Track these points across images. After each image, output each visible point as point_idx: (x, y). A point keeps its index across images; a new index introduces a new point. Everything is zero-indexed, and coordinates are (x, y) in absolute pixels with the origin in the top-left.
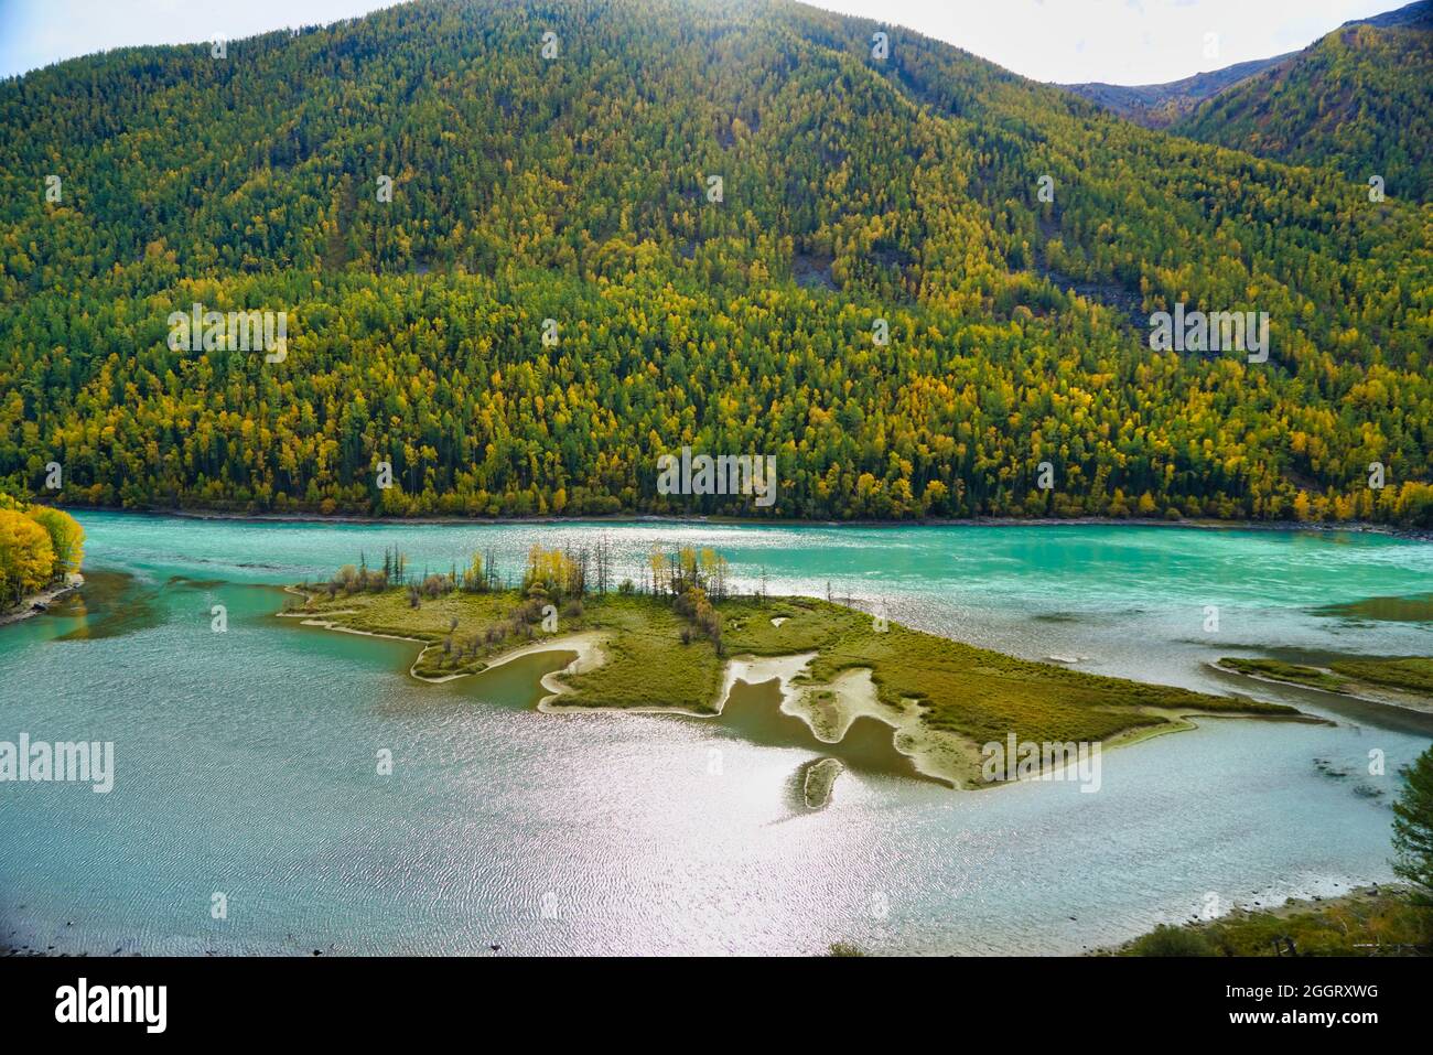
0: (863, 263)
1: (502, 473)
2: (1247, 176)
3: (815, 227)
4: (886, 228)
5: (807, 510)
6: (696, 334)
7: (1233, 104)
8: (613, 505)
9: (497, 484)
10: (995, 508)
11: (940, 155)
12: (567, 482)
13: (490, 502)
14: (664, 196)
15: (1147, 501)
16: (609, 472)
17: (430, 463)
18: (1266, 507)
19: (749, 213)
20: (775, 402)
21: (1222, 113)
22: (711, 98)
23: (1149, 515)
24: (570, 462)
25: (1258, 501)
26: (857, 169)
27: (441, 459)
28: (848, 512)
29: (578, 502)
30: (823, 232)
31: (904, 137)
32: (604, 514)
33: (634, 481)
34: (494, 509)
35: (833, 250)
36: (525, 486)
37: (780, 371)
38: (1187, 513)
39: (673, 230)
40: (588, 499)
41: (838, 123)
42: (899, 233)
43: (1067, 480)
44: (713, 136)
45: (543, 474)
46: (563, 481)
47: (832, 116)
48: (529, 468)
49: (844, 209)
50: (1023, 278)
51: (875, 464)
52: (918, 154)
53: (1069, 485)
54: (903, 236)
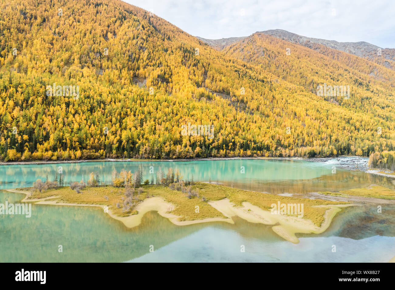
0: (155, 81)
1: (56, 145)
2: (246, 67)
3: (138, 69)
4: (161, 71)
5: (163, 156)
6: (113, 100)
7: (235, 48)
8: (98, 156)
9: (54, 149)
10: (213, 155)
11: (172, 52)
12: (80, 148)
13: (53, 155)
14: (88, 54)
15: (249, 152)
16: (94, 144)
17: (26, 141)
18: (276, 154)
19: (118, 63)
20: (144, 123)
21: (232, 49)
22: (100, 25)
23: (250, 156)
24: (81, 142)
25: (274, 152)
26: (150, 53)
27: (30, 140)
28: (174, 157)
29: (85, 154)
30: (141, 71)
31: (162, 46)
32: (95, 159)
33: (103, 147)
34: (54, 158)
35: (145, 76)
36: (65, 150)
37: (143, 113)
38: (258, 155)
39: (93, 66)
40: (89, 154)
41: (142, 38)
42: (165, 74)
43: (229, 147)
44: (102, 37)
45: (72, 145)
46: (78, 148)
47: (140, 36)
48: (66, 143)
49: (147, 65)
50: (202, 90)
51: (178, 142)
52: (166, 51)
53: (229, 148)
54: (166, 75)
